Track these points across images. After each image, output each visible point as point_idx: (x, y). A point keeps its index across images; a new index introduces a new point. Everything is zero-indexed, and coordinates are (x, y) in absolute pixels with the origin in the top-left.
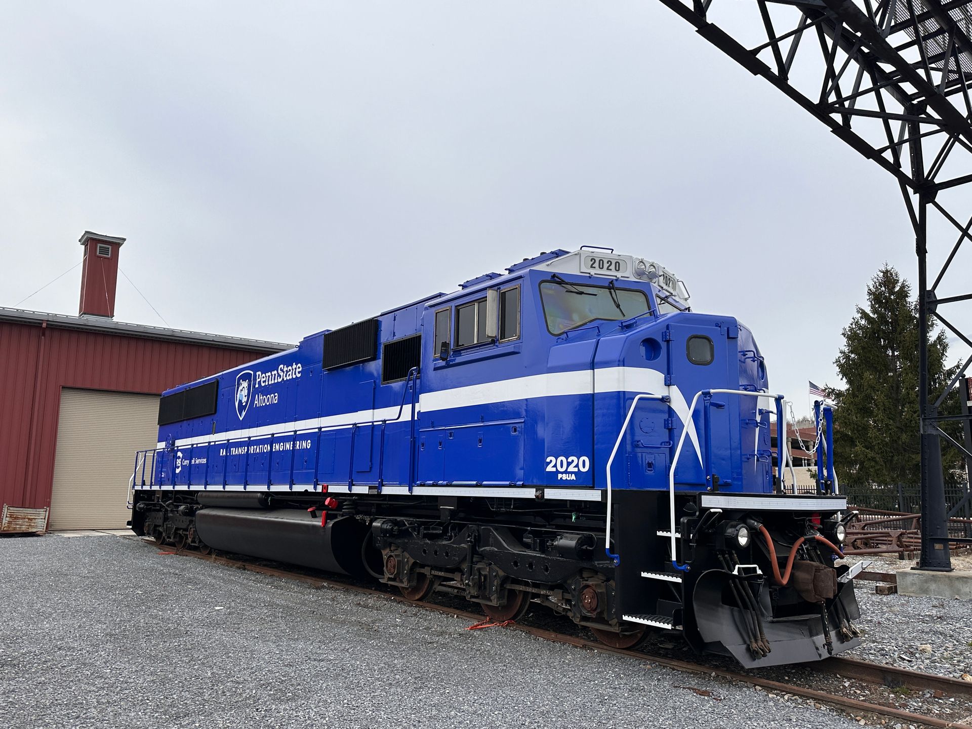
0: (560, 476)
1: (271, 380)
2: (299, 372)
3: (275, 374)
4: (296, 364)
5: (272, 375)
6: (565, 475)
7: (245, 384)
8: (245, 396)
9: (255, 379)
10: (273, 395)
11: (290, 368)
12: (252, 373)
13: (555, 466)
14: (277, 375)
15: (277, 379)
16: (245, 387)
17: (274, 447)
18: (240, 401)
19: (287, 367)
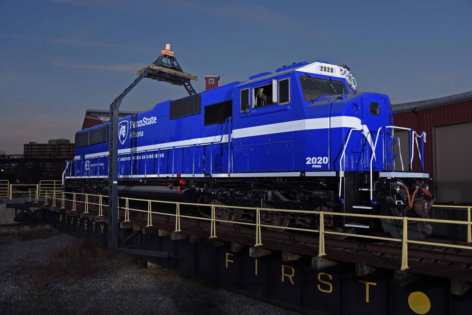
0: (313, 166)
1: (139, 125)
2: (155, 121)
3: (141, 122)
4: (153, 117)
5: (139, 122)
6: (316, 165)
7: (124, 127)
8: (124, 133)
9: (129, 125)
10: (140, 132)
11: (150, 119)
12: (128, 122)
13: (311, 161)
14: (142, 122)
15: (143, 124)
16: (124, 129)
17: (143, 157)
18: (122, 136)
19: (148, 118)
